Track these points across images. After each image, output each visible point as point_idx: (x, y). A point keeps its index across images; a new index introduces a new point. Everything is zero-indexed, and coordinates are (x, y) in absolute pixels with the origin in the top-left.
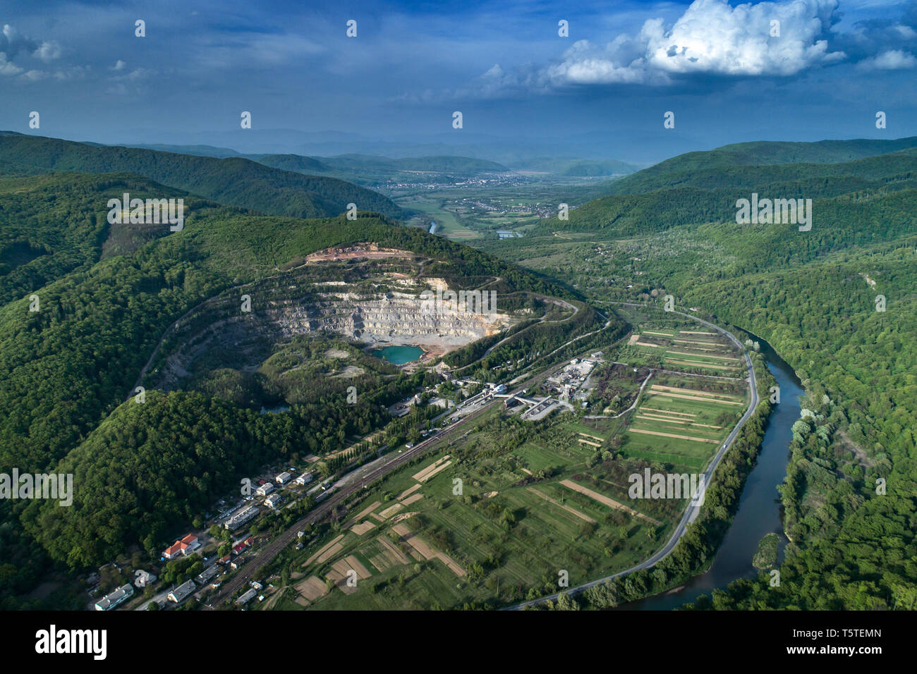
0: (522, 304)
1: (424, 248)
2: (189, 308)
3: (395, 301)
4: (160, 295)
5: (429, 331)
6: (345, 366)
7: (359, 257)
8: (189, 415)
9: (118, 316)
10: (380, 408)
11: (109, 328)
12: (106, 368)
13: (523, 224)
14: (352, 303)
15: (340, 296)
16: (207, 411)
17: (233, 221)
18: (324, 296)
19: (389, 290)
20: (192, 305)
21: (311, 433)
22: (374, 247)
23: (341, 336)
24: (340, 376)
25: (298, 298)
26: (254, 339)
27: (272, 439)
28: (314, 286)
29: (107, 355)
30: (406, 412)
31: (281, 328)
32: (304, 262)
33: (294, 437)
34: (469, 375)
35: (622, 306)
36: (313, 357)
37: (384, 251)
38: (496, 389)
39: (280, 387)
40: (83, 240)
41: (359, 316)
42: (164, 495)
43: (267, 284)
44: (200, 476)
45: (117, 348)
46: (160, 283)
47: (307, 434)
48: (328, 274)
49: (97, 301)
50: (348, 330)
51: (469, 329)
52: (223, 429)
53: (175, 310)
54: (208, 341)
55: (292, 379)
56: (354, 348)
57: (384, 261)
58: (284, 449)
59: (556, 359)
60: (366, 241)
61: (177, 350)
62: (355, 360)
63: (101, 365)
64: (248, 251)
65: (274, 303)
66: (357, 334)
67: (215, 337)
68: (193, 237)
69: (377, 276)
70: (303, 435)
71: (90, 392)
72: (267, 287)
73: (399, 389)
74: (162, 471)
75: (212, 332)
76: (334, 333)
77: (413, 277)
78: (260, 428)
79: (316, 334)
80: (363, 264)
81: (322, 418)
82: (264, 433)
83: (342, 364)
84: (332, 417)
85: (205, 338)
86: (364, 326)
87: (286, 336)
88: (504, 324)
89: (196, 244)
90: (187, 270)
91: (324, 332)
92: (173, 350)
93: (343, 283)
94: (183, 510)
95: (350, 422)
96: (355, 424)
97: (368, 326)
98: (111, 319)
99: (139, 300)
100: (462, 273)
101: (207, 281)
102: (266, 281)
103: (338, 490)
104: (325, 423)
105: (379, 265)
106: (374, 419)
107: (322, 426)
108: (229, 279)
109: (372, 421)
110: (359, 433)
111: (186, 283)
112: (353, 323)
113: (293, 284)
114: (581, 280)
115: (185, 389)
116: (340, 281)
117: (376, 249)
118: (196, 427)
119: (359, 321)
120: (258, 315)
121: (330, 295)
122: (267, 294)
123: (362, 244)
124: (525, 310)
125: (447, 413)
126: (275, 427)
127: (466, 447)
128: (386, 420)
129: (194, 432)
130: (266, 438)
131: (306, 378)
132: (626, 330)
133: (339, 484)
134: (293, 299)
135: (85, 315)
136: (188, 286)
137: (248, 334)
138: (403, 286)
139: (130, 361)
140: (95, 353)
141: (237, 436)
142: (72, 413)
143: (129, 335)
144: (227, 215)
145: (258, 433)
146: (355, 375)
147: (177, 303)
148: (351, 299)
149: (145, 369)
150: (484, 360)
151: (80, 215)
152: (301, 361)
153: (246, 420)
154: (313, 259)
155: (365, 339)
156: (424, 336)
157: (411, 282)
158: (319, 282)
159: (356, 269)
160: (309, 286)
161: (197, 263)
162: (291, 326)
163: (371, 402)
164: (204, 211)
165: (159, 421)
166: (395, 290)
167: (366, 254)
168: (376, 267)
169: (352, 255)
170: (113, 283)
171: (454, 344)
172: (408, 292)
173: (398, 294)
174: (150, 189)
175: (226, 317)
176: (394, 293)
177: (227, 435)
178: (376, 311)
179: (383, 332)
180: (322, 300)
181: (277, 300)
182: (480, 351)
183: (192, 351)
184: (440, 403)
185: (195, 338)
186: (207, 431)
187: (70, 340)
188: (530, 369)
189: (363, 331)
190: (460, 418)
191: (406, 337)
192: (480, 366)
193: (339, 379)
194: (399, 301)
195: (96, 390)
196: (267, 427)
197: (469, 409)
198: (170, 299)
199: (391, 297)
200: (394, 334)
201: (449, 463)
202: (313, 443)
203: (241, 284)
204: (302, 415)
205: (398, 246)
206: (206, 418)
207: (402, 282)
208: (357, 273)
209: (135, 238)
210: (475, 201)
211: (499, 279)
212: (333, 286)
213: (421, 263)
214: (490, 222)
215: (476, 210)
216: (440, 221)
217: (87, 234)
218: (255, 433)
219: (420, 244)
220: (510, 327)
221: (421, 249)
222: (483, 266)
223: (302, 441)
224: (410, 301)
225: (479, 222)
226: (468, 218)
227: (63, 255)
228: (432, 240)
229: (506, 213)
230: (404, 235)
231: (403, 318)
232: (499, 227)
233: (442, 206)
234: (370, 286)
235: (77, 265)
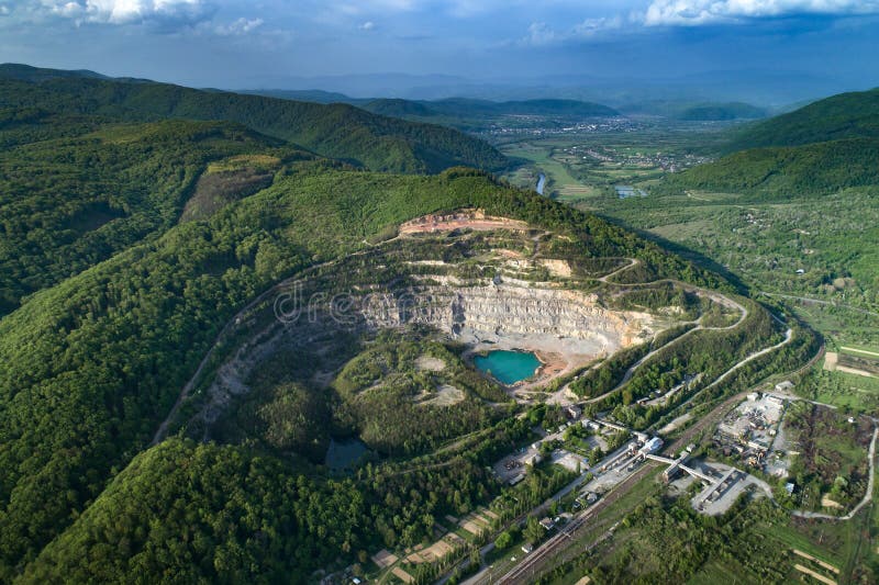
0: (669, 299)
1: (540, 218)
2: (257, 295)
3: (504, 288)
4: (224, 277)
5: (546, 329)
6: (440, 384)
7: (462, 227)
8: (215, 493)
9: (168, 308)
10: (484, 471)
11: (152, 328)
12: (136, 392)
14: (451, 289)
15: (437, 279)
16: (243, 485)
17: (324, 177)
18: (418, 278)
19: (497, 274)
20: (259, 290)
21: (386, 519)
22: (479, 215)
23: (437, 331)
24: (432, 401)
25: (387, 281)
26: (331, 333)
27: (330, 531)
28: (406, 265)
29: (140, 371)
30: (521, 476)
32: (397, 234)
33: (362, 523)
34: (605, 410)
35: (798, 302)
36: (400, 367)
37: (491, 220)
38: (648, 445)
39: (355, 417)
41: (460, 306)
43: (351, 262)
45: (155, 358)
46: (230, 259)
47: (380, 520)
48: (424, 250)
49: (147, 288)
50: (445, 322)
51: (598, 331)
52: (260, 516)
53: (239, 298)
54: (276, 338)
55: (371, 405)
56: (451, 355)
57: (491, 234)
58: (346, 546)
59: (726, 391)
60: (471, 206)
61: (234, 356)
62: (452, 374)
63: (130, 386)
64: (336, 216)
65: (358, 288)
66: (456, 329)
67: (285, 332)
68: (278, 197)
69: (482, 253)
70: (374, 519)
71: (103, 433)
72: (351, 267)
73: (511, 434)
75: (281, 326)
76: (428, 327)
77: (528, 257)
78: (315, 511)
79: (407, 329)
80: (466, 237)
81: (404, 490)
82: (318, 522)
83: (435, 381)
84: (417, 487)
86: (465, 319)
87: (371, 329)
88: (645, 327)
89: (279, 206)
90: (260, 244)
91: (416, 326)
92: (229, 357)
93: (441, 263)
95: (442, 496)
96: (449, 499)
97: (469, 319)
98: (158, 313)
99: (198, 285)
100: (589, 253)
101: (282, 258)
102: (350, 259)
104: (407, 498)
105: (485, 239)
106: (476, 491)
107: (403, 505)
108: (310, 255)
109: (473, 494)
110: (454, 514)
111: (258, 260)
112: (451, 315)
113: (382, 263)
114: (733, 258)
115: (220, 441)
116: (438, 259)
117: (483, 216)
118: (223, 514)
119: (459, 313)
121: (426, 277)
122: (350, 276)
123: (467, 210)
124: (673, 308)
125: (578, 482)
126: (335, 508)
127: (614, 558)
128: (494, 491)
129: (216, 525)
130: (321, 530)
131: (388, 404)
132: (817, 344)
134: (380, 283)
135: (131, 306)
136: (261, 265)
137: (326, 327)
138: (515, 269)
139: (169, 378)
140: (125, 369)
141: (280, 531)
143: (176, 338)
144: (319, 170)
145: (310, 518)
146: (452, 402)
147: (243, 288)
148: (450, 283)
149: (188, 388)
150: (626, 387)
152: (382, 373)
153: (297, 497)
154: (408, 230)
155: (466, 337)
156: (539, 336)
157: (525, 264)
158: (413, 260)
159: (458, 245)
160: (401, 266)
161: (276, 232)
163: (472, 461)
164: (298, 165)
165: (170, 505)
166: (504, 274)
167: (470, 224)
168: (481, 241)
169: (453, 225)
170: (175, 260)
171: (578, 352)
172: (523, 278)
173: (509, 280)
174: (247, 139)
176: (503, 278)
177: (264, 528)
178: (480, 300)
179: (488, 328)
180: (415, 284)
181: (361, 284)
182: (618, 372)
183: (254, 353)
184: (568, 462)
185: (259, 336)
186: (237, 522)
187: (98, 348)
188: (691, 407)
189: (463, 325)
190: (599, 496)
191: (517, 337)
193: (431, 407)
194: (509, 289)
195: (114, 430)
196: (325, 509)
197: (610, 477)
198: (235, 283)
199: (499, 282)
200: (501, 331)
202: (388, 534)
203: (321, 261)
204: (375, 485)
205: (508, 214)
206: (238, 496)
207: (513, 264)
208: (459, 249)
209: (217, 198)
210: (587, 149)
211: (635, 262)
212: (429, 267)
213: (536, 238)
214: (606, 176)
215: (588, 161)
216: (550, 174)
217: (172, 191)
218: (305, 522)
219: (535, 212)
220: (655, 334)
221: (537, 218)
222: (615, 243)
223: (373, 529)
224: (523, 288)
225: (594, 174)
226: (581, 170)
227: (138, 219)
228: (550, 207)
229: (623, 165)
230: (516, 199)
231: (513, 311)
232: (617, 182)
233: (551, 155)
234: (474, 268)
235: (151, 230)
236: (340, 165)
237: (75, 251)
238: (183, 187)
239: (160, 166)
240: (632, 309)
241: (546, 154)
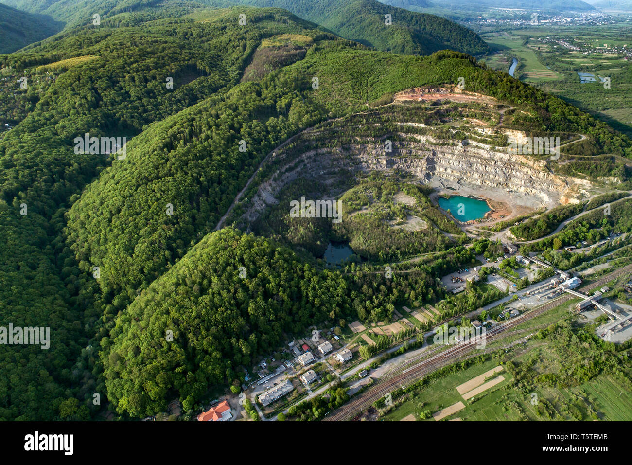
0: (609, 169)
1: (508, 95)
2: (288, 137)
3: (469, 149)
4: (267, 123)
5: (499, 184)
6: (410, 215)
7: (443, 99)
8: (252, 266)
9: (231, 141)
10: (435, 281)
11: (219, 154)
12: (208, 195)
14: (427, 146)
15: (418, 137)
17: (342, 54)
18: (404, 135)
19: (466, 138)
20: (290, 134)
21: (361, 302)
22: (458, 90)
23: (413, 176)
24: (403, 227)
25: (380, 136)
26: (337, 170)
27: (322, 304)
28: (396, 125)
29: (211, 181)
30: (462, 289)
31: (361, 163)
32: (392, 101)
33: (344, 302)
34: (537, 251)
36: (382, 199)
37: (467, 94)
38: (569, 282)
39: (347, 230)
41: (433, 159)
42: (210, 354)
43: (356, 120)
44: (246, 339)
45: (220, 174)
46: (271, 110)
47: (357, 301)
48: (411, 114)
49: (218, 126)
50: (419, 170)
51: (542, 190)
52: (279, 285)
53: (276, 138)
54: (299, 169)
55: (359, 223)
56: (421, 195)
57: (465, 106)
58: (332, 314)
60: (452, 82)
61: (270, 179)
62: (420, 209)
63: (204, 190)
64: (348, 84)
65: (358, 139)
66: (428, 176)
67: (305, 165)
68: (308, 67)
69: (456, 120)
70: (353, 300)
71: (187, 218)
72: (355, 123)
73: (459, 258)
74: (213, 330)
75: (303, 161)
76: (406, 173)
77: (492, 126)
78: (314, 288)
79: (391, 172)
80: (445, 107)
81: (375, 285)
82: (315, 296)
83: (407, 212)
84: (385, 284)
85: (296, 166)
86: (435, 169)
87: (365, 170)
88: (583, 191)
89: (309, 74)
90: (293, 101)
91: (398, 170)
92: (266, 179)
93: (423, 125)
94: (224, 373)
95: (402, 293)
96: (407, 295)
97: (439, 170)
98: (224, 144)
99: (250, 127)
100: (545, 128)
101: (307, 112)
102: (355, 116)
103: (375, 382)
104: (377, 290)
105: (460, 109)
106: (427, 294)
107: (374, 294)
108: (327, 112)
109: (425, 295)
110: (409, 306)
111: (291, 114)
112: (425, 166)
113: (378, 122)
115: (257, 234)
116: (421, 122)
117: (460, 91)
118: (255, 280)
119: (431, 164)
120: (343, 148)
121: (410, 135)
122: (354, 129)
123: (448, 85)
124: (611, 178)
125: (506, 300)
126: (328, 289)
127: (524, 358)
128: (439, 296)
129: (251, 286)
130: (317, 301)
131: (371, 224)
133: (377, 374)
134: (375, 136)
135: (207, 138)
136: (292, 117)
137: (333, 165)
138: (480, 135)
139: (228, 188)
140: (202, 179)
141: (290, 296)
143: (234, 162)
144: (339, 48)
145: (310, 293)
146: (417, 229)
147: (279, 132)
148: (428, 142)
149: (240, 196)
150: (558, 236)
151: (237, 42)
152: (369, 202)
153: (303, 277)
154: (401, 98)
155: (434, 183)
156: (492, 189)
157: (489, 132)
158: (401, 121)
159: (438, 112)
160: (392, 125)
161: (305, 93)
162: (370, 162)
163: (427, 272)
164: (324, 43)
165: (224, 269)
166: (471, 138)
167: (450, 97)
168: (457, 111)
169: (436, 97)
170: (236, 109)
171: (522, 204)
172: (484, 141)
173: (474, 143)
174: (290, 21)
175: (317, 147)
176: (470, 141)
177: (281, 294)
178: (449, 156)
179: (452, 177)
180: (402, 140)
181: (361, 136)
182: (553, 224)
183: (283, 178)
184: (500, 284)
185: (287, 167)
186: (264, 287)
187: (186, 163)
188: (611, 259)
189: (434, 174)
190: (521, 312)
191: (474, 187)
192: (551, 244)
193: (402, 231)
194: (473, 150)
195: (193, 218)
196: (320, 288)
197: (533, 300)
198: (274, 127)
199: (466, 144)
200: (462, 181)
201: (501, 379)
202: (361, 312)
203: (334, 117)
204: (356, 278)
205: (481, 91)
206: (266, 271)
207: (480, 131)
208: (438, 116)
209: (266, 66)
210: (558, 40)
211: (584, 138)
212: (413, 127)
213: (502, 112)
214: (572, 63)
215: (557, 50)
216: (522, 59)
217: (237, 59)
218: (307, 294)
219: (505, 90)
220: (591, 198)
221: (505, 95)
222: (570, 121)
223: (351, 306)
224: (484, 151)
225: (561, 62)
226: (550, 58)
227: (215, 78)
228: (518, 87)
229: (589, 54)
230: (490, 79)
231: (474, 167)
232: (581, 69)
233: (527, 43)
234: (448, 132)
235: (222, 86)
236: (356, 45)
237: (175, 98)
238: (244, 56)
239: (230, 40)
240: (574, 175)
241: (522, 42)
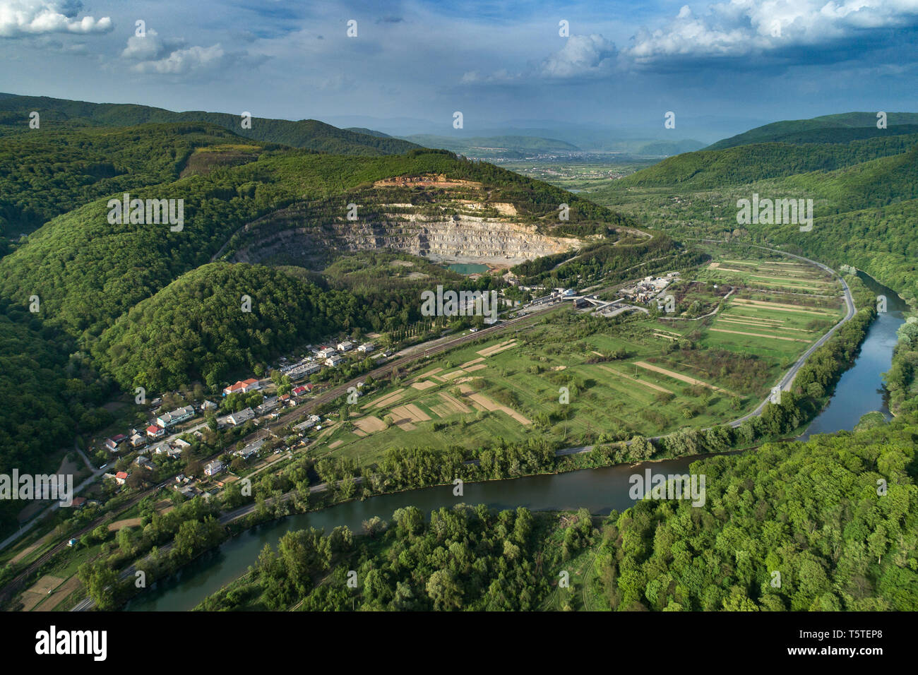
1: (492, 179)
2: (259, 215)
3: (462, 223)
4: (231, 202)
5: (496, 253)
6: (410, 272)
7: (427, 186)
8: (254, 280)
12: (177, 248)
13: (595, 185)
14: (418, 224)
15: (407, 217)
16: (272, 279)
17: (304, 157)
18: (391, 216)
19: (456, 213)
20: (262, 213)
21: (374, 313)
22: (442, 178)
23: (407, 253)
24: (404, 278)
25: (365, 216)
27: (335, 313)
28: (380, 207)
31: (347, 243)
32: (372, 186)
33: (357, 313)
34: (537, 282)
35: (700, 242)
36: (378, 264)
37: (452, 182)
38: (565, 293)
40: (163, 168)
41: (425, 237)
42: (228, 341)
43: (335, 202)
44: (262, 330)
45: (189, 235)
46: (232, 193)
47: (370, 312)
48: (395, 197)
50: (414, 249)
52: (286, 296)
53: (246, 215)
54: (276, 246)
55: (357, 278)
56: (418, 261)
57: (451, 190)
58: (346, 323)
59: (630, 275)
60: (433, 172)
61: (246, 248)
62: (419, 268)
63: (173, 245)
64: (318, 177)
65: (341, 219)
66: (423, 252)
67: (283, 244)
68: (265, 166)
69: (444, 201)
70: (365, 312)
72: (334, 205)
74: (226, 320)
75: (280, 239)
76: (400, 250)
77: (482, 202)
78: (324, 301)
79: (381, 250)
80: (431, 191)
82: (326, 306)
83: (407, 271)
85: (273, 243)
86: (429, 247)
87: (352, 250)
89: (268, 171)
90: (258, 186)
91: (390, 251)
92: (242, 246)
93: (410, 205)
94: (245, 357)
97: (434, 246)
99: (212, 203)
100: (531, 200)
101: (277, 195)
102: (333, 199)
103: (399, 358)
104: (389, 306)
105: (447, 193)
107: (386, 308)
111: (257, 195)
112: (418, 243)
113: (360, 205)
114: (656, 223)
116: (407, 203)
117: (444, 180)
118: (261, 291)
119: (424, 241)
120: (325, 228)
121: (397, 216)
122: (334, 211)
123: (431, 175)
125: (511, 310)
126: (338, 302)
127: (532, 334)
130: (328, 310)
131: (371, 277)
132: (706, 258)
133: (399, 354)
134: (359, 216)
136: (259, 198)
137: (315, 245)
138: (471, 210)
141: (300, 304)
142: (145, 277)
143: (201, 227)
144: (299, 154)
145: (321, 304)
146: (419, 278)
147: (247, 209)
148: (417, 220)
149: (215, 257)
150: (554, 272)
151: (161, 150)
152: (365, 266)
154: (381, 184)
155: (431, 257)
156: (490, 258)
157: (479, 207)
158: (386, 203)
159: (424, 194)
160: (377, 207)
161: (267, 184)
162: (357, 242)
164: (278, 151)
166: (462, 214)
167: (433, 184)
168: (443, 194)
169: (420, 184)
172: (475, 215)
173: (466, 217)
174: (227, 135)
175: (294, 227)
176: (461, 216)
177: (290, 301)
178: (443, 232)
179: (448, 252)
180: (388, 221)
181: (344, 217)
182: (549, 263)
185: (263, 241)
186: (271, 295)
189: (428, 251)
190: (526, 314)
191: (472, 258)
192: (549, 276)
193: (403, 280)
194: (466, 224)
196: (330, 301)
197: (537, 308)
198: (241, 205)
199: (457, 219)
200: (459, 254)
201: (514, 344)
202: (376, 322)
204: (365, 296)
205: (466, 178)
206: (270, 285)
207: (469, 206)
208: (421, 197)
210: (545, 169)
212: (399, 208)
213: (489, 193)
215: (545, 176)
217: (167, 163)
218: (318, 305)
220: (579, 248)
221: (489, 180)
223: (365, 318)
224: (477, 223)
227: (143, 176)
229: (577, 177)
231: (469, 240)
234: (436, 209)
238: (176, 161)
239: (151, 148)
240: (565, 237)
